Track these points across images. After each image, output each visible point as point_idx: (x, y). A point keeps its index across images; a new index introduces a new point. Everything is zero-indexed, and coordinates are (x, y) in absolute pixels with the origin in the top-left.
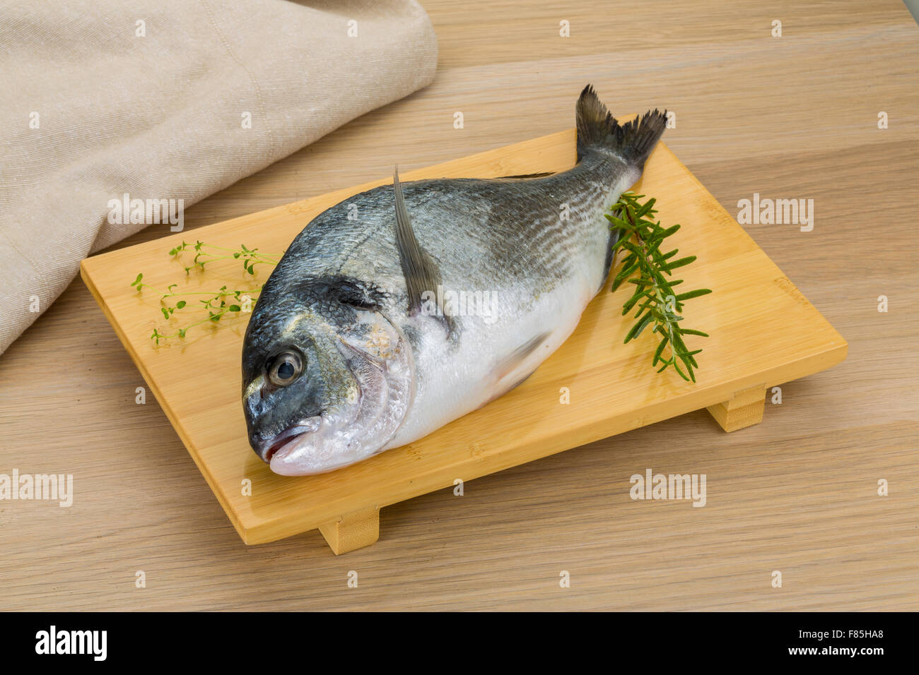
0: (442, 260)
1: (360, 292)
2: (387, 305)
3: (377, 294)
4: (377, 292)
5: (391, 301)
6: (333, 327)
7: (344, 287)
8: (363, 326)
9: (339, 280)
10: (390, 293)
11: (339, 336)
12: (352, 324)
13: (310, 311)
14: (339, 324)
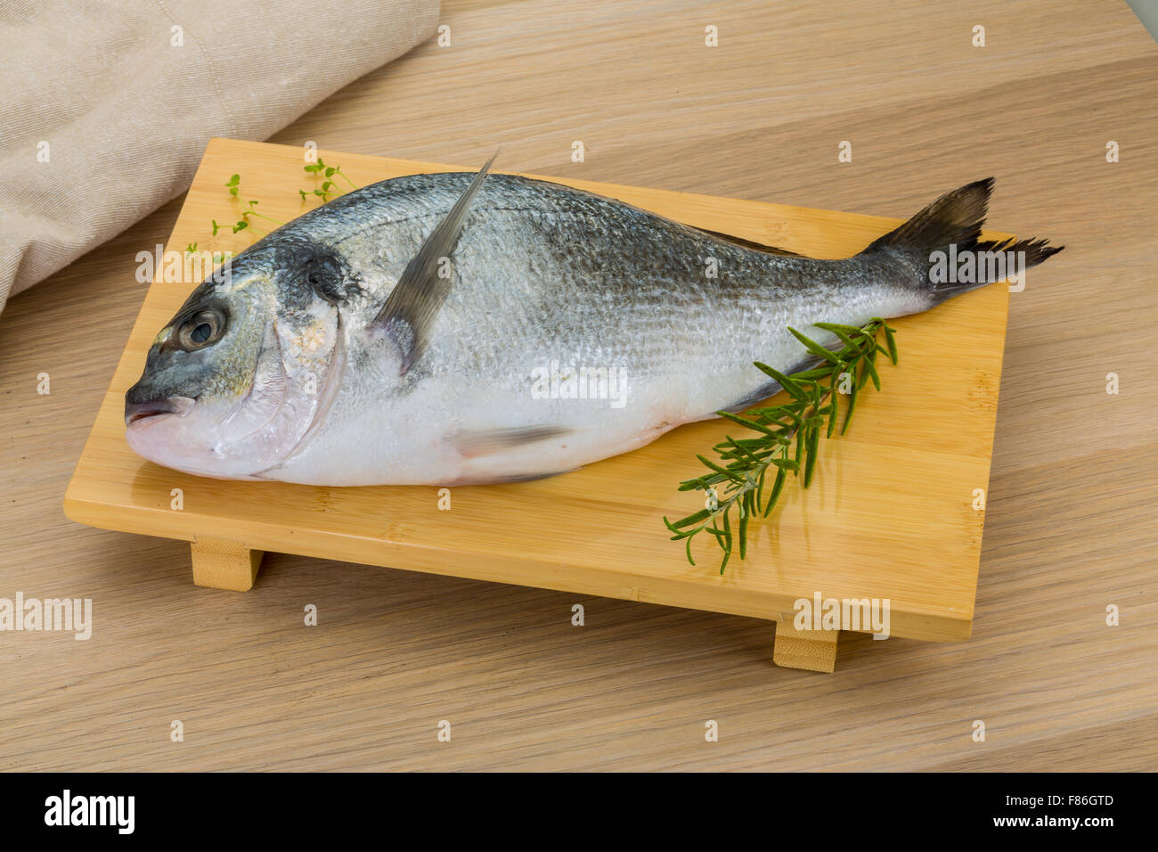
0: (465, 280)
1: (338, 277)
2: (356, 304)
3: (355, 289)
4: (357, 286)
5: (364, 303)
6: (278, 304)
7: (327, 265)
8: (309, 317)
9: (328, 254)
10: (369, 293)
11: (276, 317)
12: (300, 309)
13: (272, 275)
14: (288, 303)
